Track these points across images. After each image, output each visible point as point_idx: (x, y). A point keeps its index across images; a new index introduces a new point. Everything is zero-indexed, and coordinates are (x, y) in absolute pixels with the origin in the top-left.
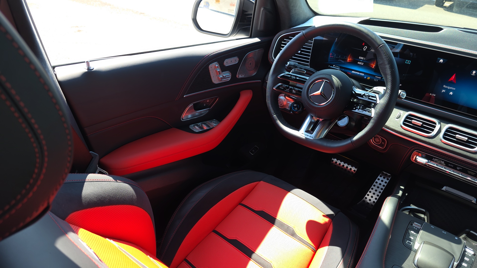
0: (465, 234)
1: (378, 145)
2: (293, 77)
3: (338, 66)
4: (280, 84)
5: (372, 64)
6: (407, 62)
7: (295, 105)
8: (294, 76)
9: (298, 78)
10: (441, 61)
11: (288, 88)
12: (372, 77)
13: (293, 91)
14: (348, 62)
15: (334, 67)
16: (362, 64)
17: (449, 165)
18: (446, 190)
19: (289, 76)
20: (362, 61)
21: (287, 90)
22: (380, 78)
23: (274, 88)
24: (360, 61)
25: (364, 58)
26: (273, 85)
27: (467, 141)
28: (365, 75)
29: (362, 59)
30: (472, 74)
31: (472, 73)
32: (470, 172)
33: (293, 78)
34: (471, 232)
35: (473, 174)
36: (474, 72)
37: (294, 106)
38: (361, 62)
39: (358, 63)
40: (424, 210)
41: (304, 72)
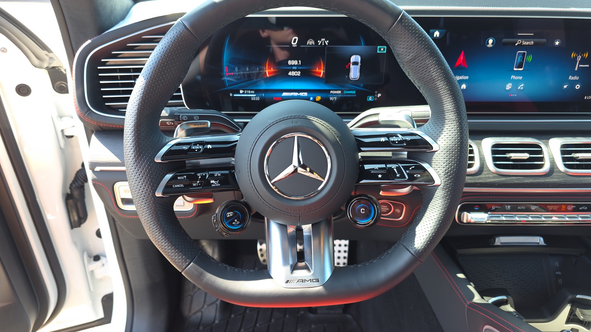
0: (569, 305)
1: (387, 217)
2: (197, 147)
3: (251, 90)
4: (169, 176)
5: (317, 70)
6: (380, 49)
7: (229, 213)
8: (196, 143)
9: (209, 146)
10: (437, 35)
11: (195, 178)
12: (325, 95)
13: (213, 183)
14: (270, 77)
15: (241, 94)
16: (298, 74)
17: (519, 208)
18: (501, 243)
19: (185, 148)
20: (294, 68)
21: (194, 185)
22: (340, 92)
23: (159, 194)
24: (292, 70)
25: (298, 62)
26: (153, 186)
27: (530, 159)
28: (311, 95)
29: (294, 65)
30: (488, 46)
31: (488, 44)
32: (550, 208)
33: (199, 150)
34: (578, 296)
35: (556, 208)
36: (491, 41)
37: (228, 216)
38: (294, 70)
39: (290, 74)
40: (504, 297)
41: (205, 126)
